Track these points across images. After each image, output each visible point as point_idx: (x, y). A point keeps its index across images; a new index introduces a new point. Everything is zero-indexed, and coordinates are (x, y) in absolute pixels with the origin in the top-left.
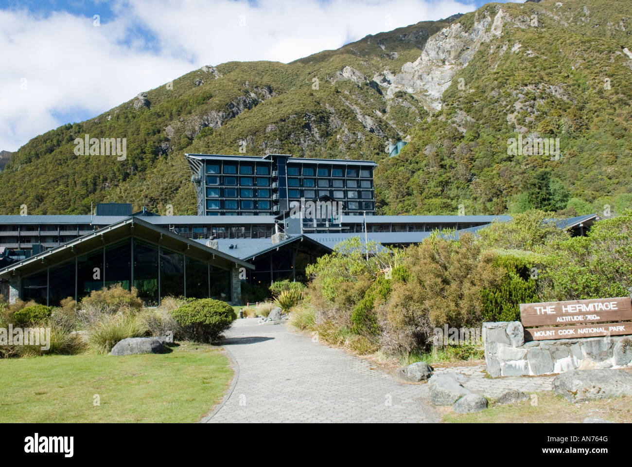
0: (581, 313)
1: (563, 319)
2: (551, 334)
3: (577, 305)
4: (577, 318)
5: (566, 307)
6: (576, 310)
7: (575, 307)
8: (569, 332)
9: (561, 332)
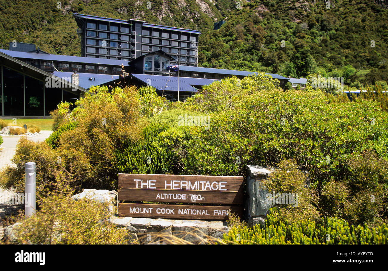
0: (184, 191)
1: (163, 196)
2: (148, 212)
3: (182, 182)
4: (180, 197)
5: (169, 182)
6: (179, 186)
7: (179, 184)
8: (168, 211)
9: (159, 211)
